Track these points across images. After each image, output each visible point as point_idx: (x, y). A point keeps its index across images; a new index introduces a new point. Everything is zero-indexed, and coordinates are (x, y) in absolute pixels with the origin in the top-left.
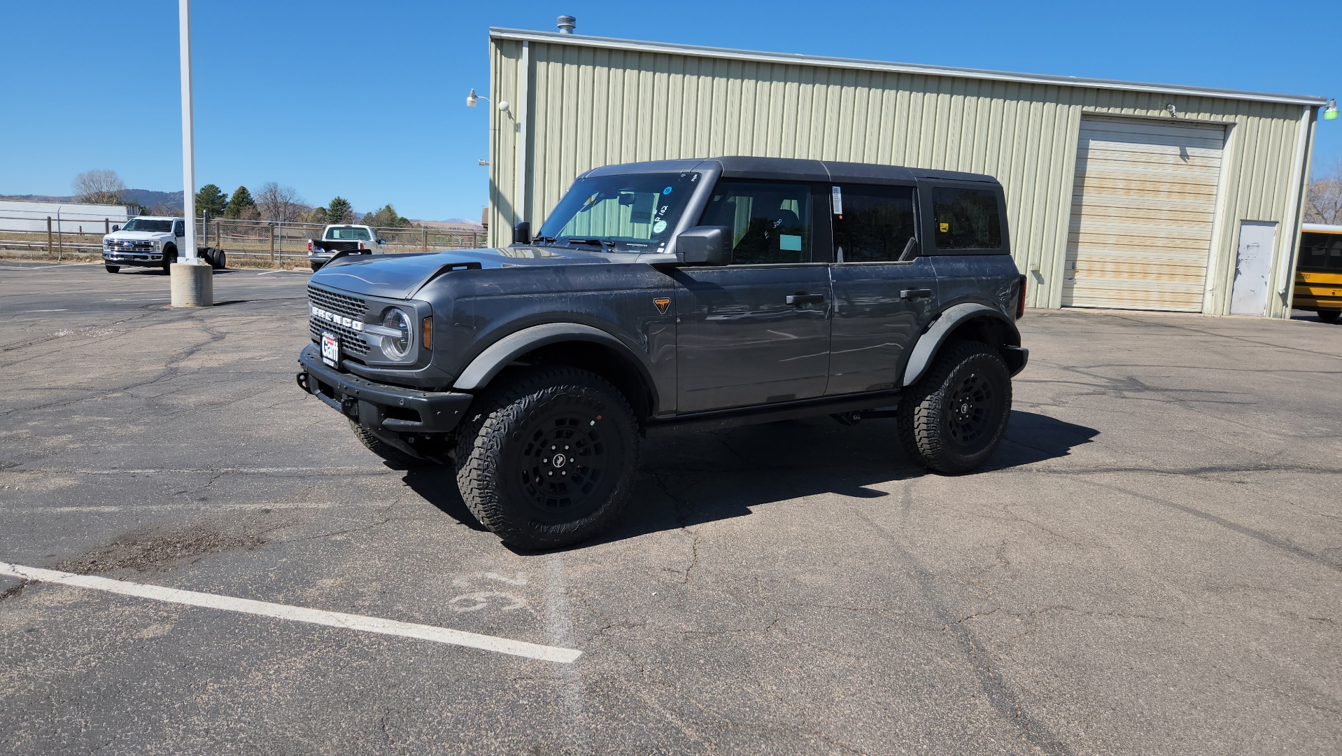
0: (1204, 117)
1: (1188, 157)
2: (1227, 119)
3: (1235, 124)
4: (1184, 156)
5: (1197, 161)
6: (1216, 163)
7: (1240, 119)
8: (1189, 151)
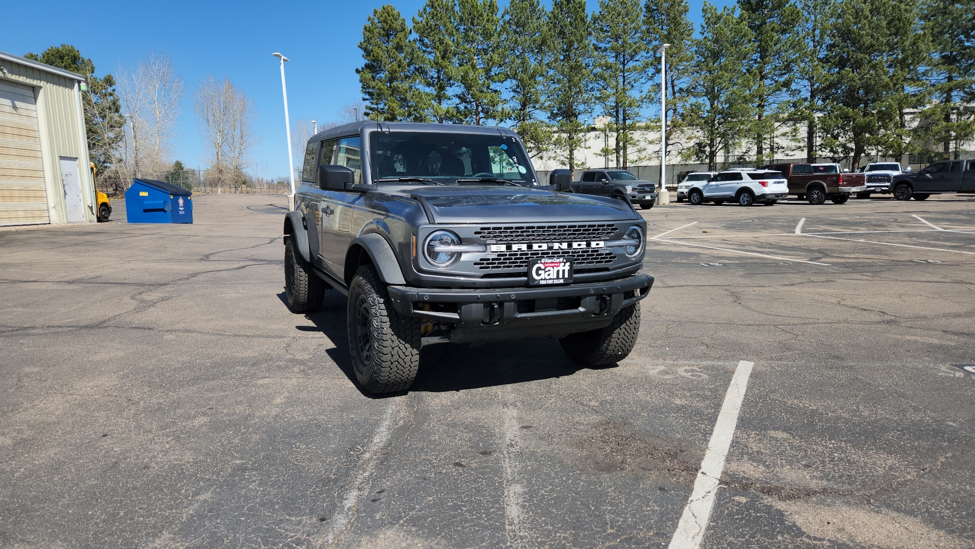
0: (22, 79)
1: (17, 108)
2: (35, 83)
3: (41, 87)
4: (15, 107)
5: (23, 112)
6: (34, 114)
7: (42, 83)
8: (18, 104)
